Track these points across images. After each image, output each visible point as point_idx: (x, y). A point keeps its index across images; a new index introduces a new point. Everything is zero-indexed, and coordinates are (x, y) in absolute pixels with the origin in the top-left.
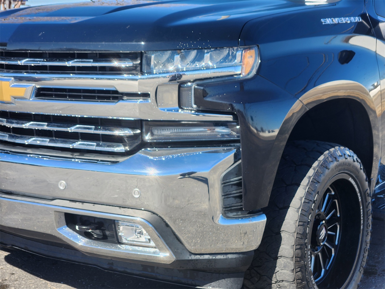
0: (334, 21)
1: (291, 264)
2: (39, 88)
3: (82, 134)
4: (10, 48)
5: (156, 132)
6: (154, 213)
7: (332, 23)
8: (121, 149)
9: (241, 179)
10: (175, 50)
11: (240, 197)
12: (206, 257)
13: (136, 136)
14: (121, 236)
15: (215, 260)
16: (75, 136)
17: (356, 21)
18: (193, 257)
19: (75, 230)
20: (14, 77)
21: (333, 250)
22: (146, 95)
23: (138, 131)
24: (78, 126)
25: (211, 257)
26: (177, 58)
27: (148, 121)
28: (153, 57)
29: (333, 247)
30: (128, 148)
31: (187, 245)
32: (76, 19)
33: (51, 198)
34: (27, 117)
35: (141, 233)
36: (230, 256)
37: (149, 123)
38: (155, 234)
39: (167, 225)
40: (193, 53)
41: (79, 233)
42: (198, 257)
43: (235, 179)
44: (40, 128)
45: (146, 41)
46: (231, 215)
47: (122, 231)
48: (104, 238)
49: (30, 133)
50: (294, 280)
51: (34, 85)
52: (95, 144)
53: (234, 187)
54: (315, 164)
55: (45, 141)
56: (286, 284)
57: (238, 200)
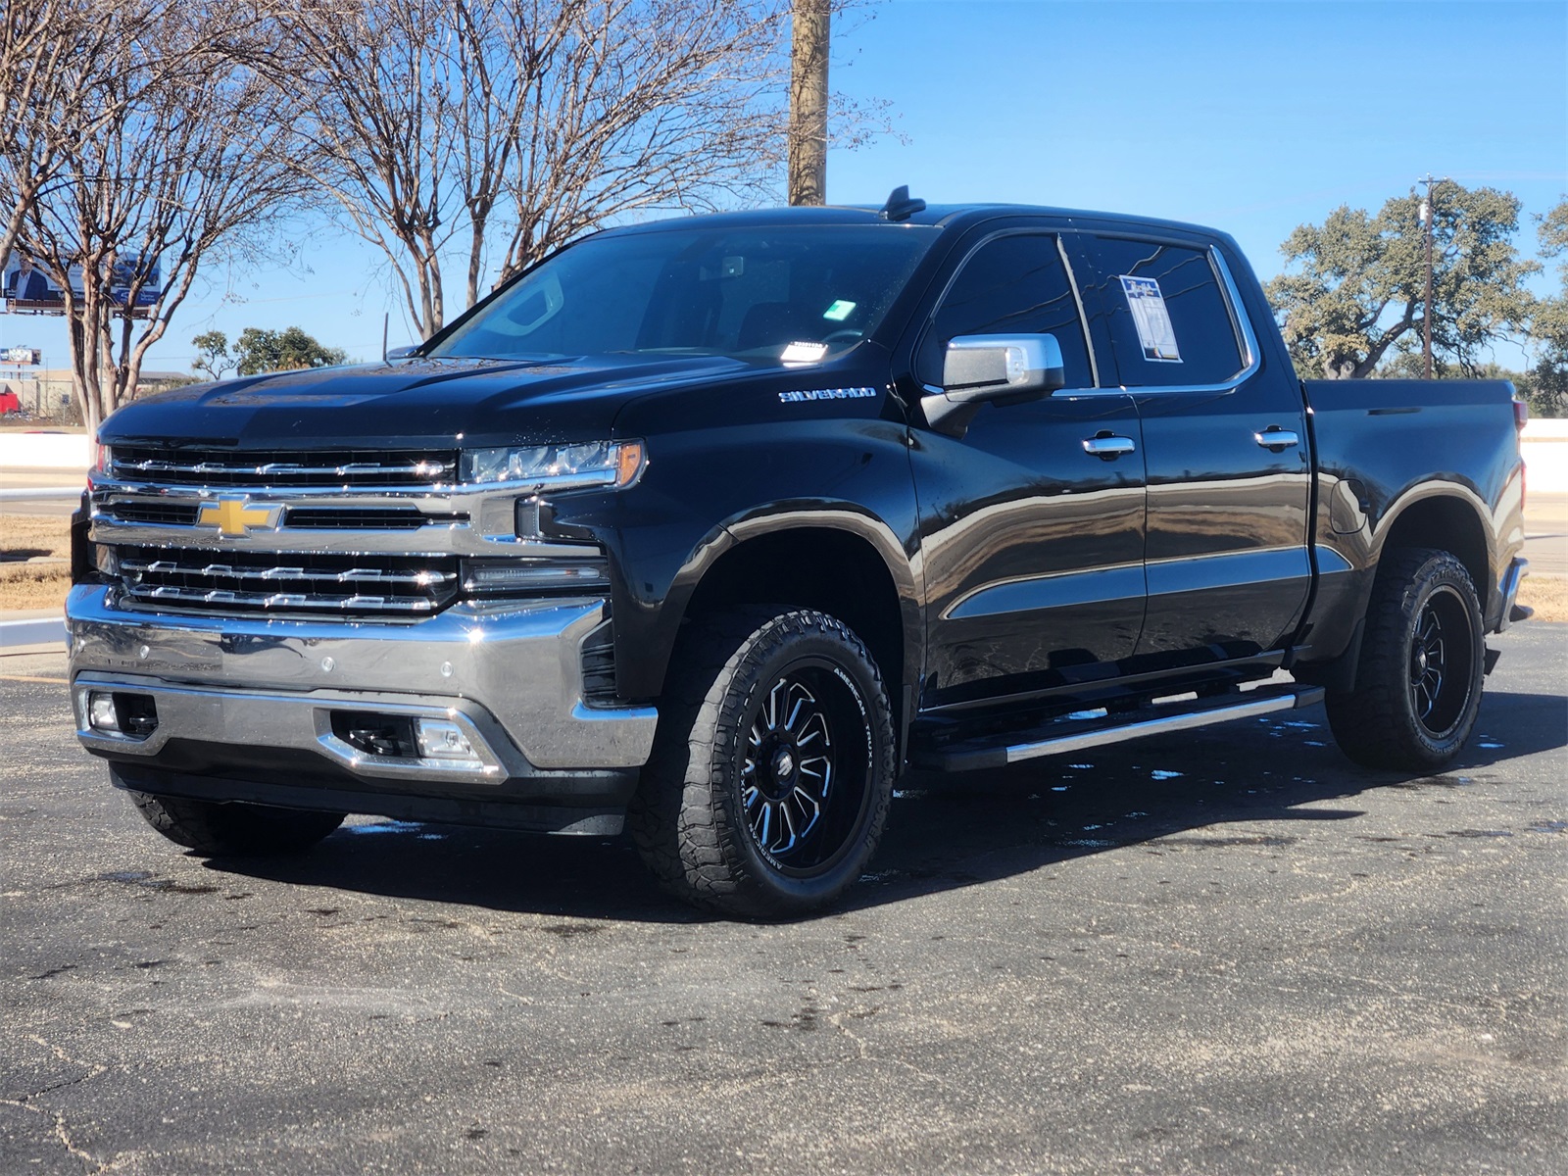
0: (808, 395)
1: (706, 794)
2: (291, 511)
3: (360, 583)
4: (243, 447)
5: (482, 576)
6: (474, 701)
7: (802, 399)
8: (423, 605)
9: (611, 648)
10: (514, 447)
11: (611, 676)
12: (560, 774)
13: (447, 584)
14: (422, 746)
15: (574, 779)
16: (349, 589)
17: (862, 395)
18: (538, 774)
19: (346, 739)
20: (251, 495)
21: (816, 805)
22: (463, 517)
23: (454, 575)
24: (354, 571)
25: (566, 774)
26: (515, 458)
27: (468, 557)
28: (476, 457)
29: (816, 801)
30: (435, 604)
31: (527, 753)
32: (354, 399)
33: (308, 688)
34: (268, 560)
35: (455, 739)
36: (598, 774)
37: (471, 562)
38: (478, 735)
39: (496, 720)
40: (542, 452)
41: (355, 744)
42: (546, 774)
43: (602, 647)
44: (291, 577)
45: (466, 432)
46: (597, 704)
47: (425, 738)
48: (395, 753)
49: (273, 586)
50: (712, 823)
51: (283, 505)
52: (382, 599)
53: (602, 660)
54: (754, 635)
55: (299, 599)
56: (699, 829)
57: (609, 680)
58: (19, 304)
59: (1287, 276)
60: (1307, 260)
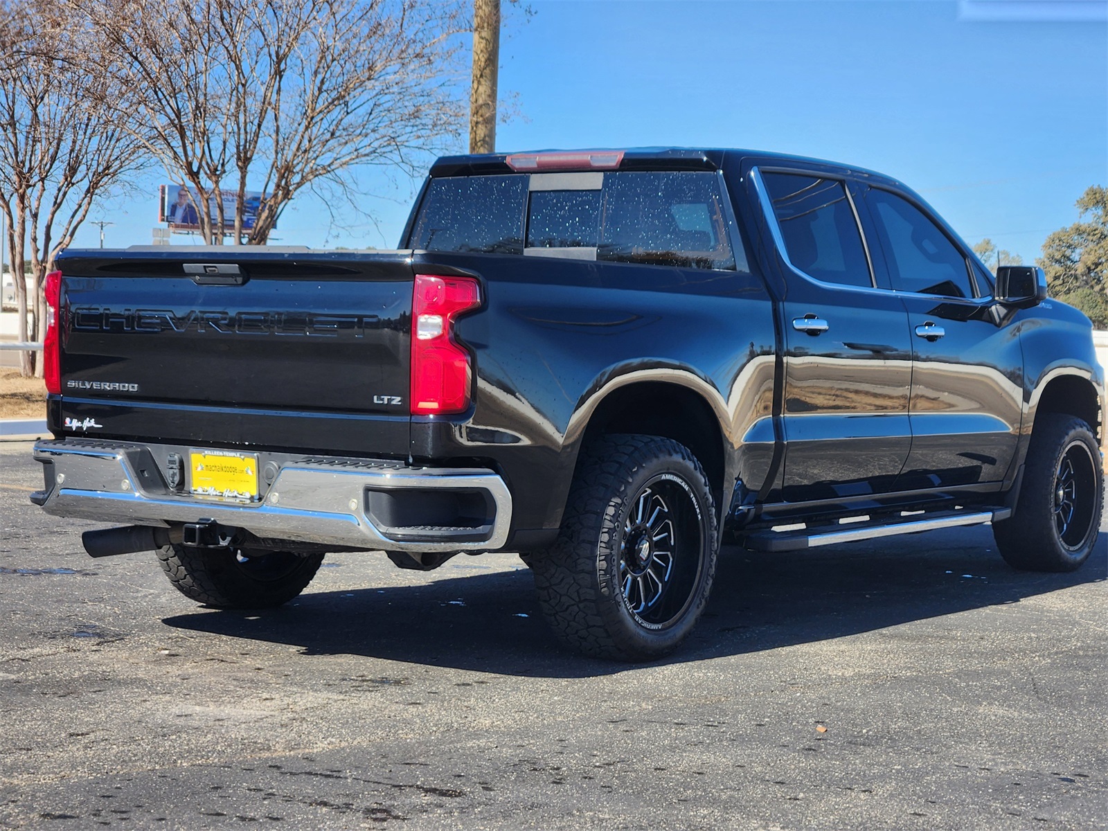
58: (177, 226)
59: (1082, 223)
60: (1096, 212)
